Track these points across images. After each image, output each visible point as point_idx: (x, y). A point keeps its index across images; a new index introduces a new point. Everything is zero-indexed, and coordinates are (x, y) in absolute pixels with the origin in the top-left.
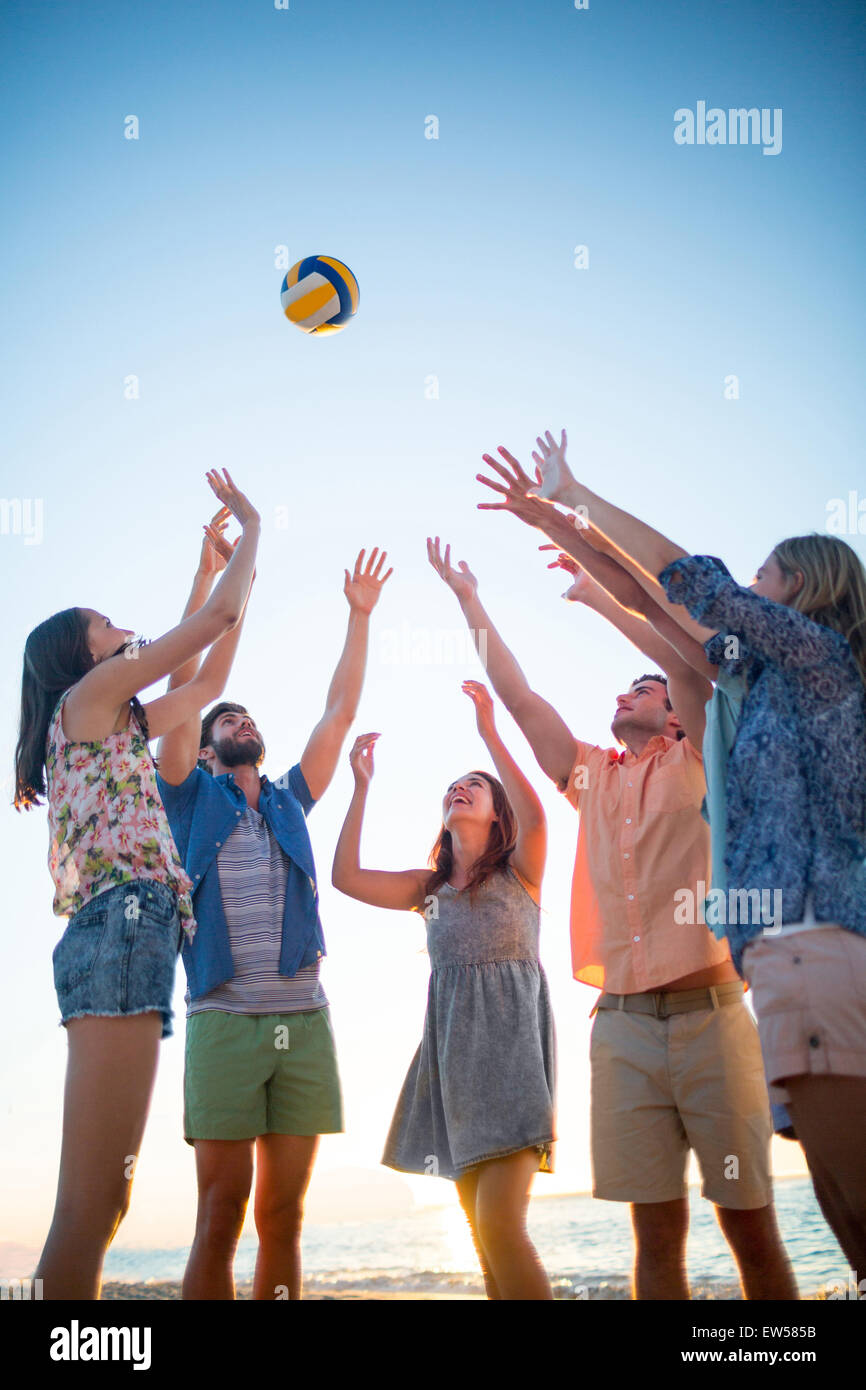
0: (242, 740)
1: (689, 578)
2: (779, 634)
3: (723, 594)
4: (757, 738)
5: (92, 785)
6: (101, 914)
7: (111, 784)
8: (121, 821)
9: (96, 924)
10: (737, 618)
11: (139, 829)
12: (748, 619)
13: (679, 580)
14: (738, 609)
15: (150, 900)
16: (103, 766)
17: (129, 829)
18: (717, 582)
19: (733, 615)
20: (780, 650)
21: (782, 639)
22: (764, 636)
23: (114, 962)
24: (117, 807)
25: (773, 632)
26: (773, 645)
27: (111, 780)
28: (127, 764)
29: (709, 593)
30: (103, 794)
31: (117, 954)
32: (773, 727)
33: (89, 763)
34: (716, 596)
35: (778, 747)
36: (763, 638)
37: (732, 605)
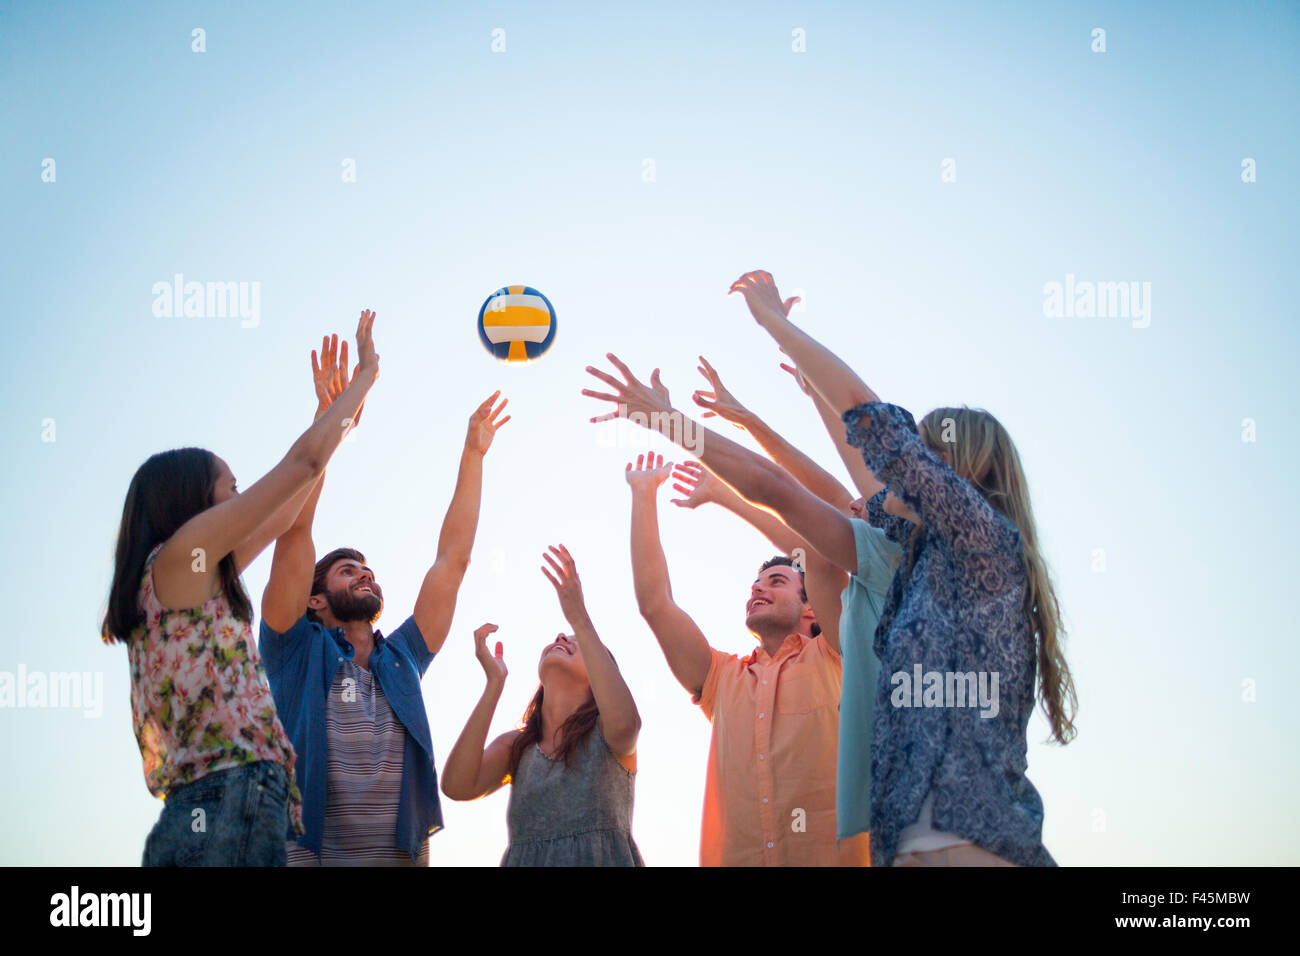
0: (360, 593)
1: (877, 426)
2: (955, 510)
3: (909, 453)
4: (912, 625)
5: (197, 656)
6: (217, 789)
7: (218, 654)
8: (236, 693)
9: (211, 800)
10: (916, 482)
11: (253, 699)
12: (927, 486)
13: (867, 423)
14: (920, 473)
15: (272, 778)
16: (206, 633)
17: (245, 701)
18: (906, 439)
19: (913, 478)
20: (952, 528)
21: (956, 516)
22: (939, 508)
23: (232, 842)
24: (231, 677)
25: (949, 506)
26: (947, 520)
27: (216, 648)
28: (231, 630)
29: (895, 449)
30: (211, 664)
31: (235, 833)
32: (928, 612)
33: (189, 632)
34: (902, 454)
35: (930, 634)
36: (938, 510)
37: (914, 467)
